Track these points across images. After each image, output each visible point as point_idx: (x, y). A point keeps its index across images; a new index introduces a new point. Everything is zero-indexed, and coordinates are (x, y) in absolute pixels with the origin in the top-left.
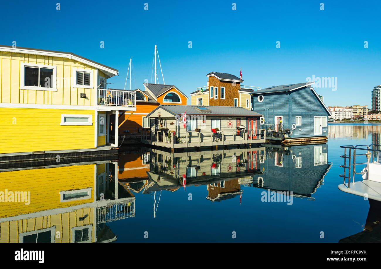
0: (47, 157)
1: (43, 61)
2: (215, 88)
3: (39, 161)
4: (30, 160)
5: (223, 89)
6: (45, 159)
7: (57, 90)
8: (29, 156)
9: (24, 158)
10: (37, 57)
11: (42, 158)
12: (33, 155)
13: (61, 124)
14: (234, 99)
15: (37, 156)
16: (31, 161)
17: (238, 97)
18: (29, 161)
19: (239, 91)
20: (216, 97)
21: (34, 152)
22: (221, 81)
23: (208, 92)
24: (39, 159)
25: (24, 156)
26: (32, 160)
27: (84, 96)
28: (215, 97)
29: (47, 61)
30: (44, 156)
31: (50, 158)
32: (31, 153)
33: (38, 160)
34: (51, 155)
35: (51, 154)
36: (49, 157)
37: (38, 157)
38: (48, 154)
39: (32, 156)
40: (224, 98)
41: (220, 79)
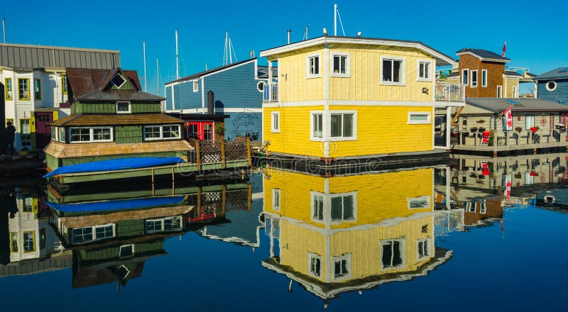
1: (395, 52)
2: (471, 71)
3: (392, 163)
5: (484, 72)
7: (406, 84)
13: (408, 123)
14: (498, 86)
17: (502, 84)
19: (504, 76)
20: (475, 84)
21: (389, 154)
22: (483, 62)
23: (459, 77)
24: (392, 161)
27: (425, 91)
28: (471, 84)
29: (398, 52)
40: (486, 86)
41: (481, 59)
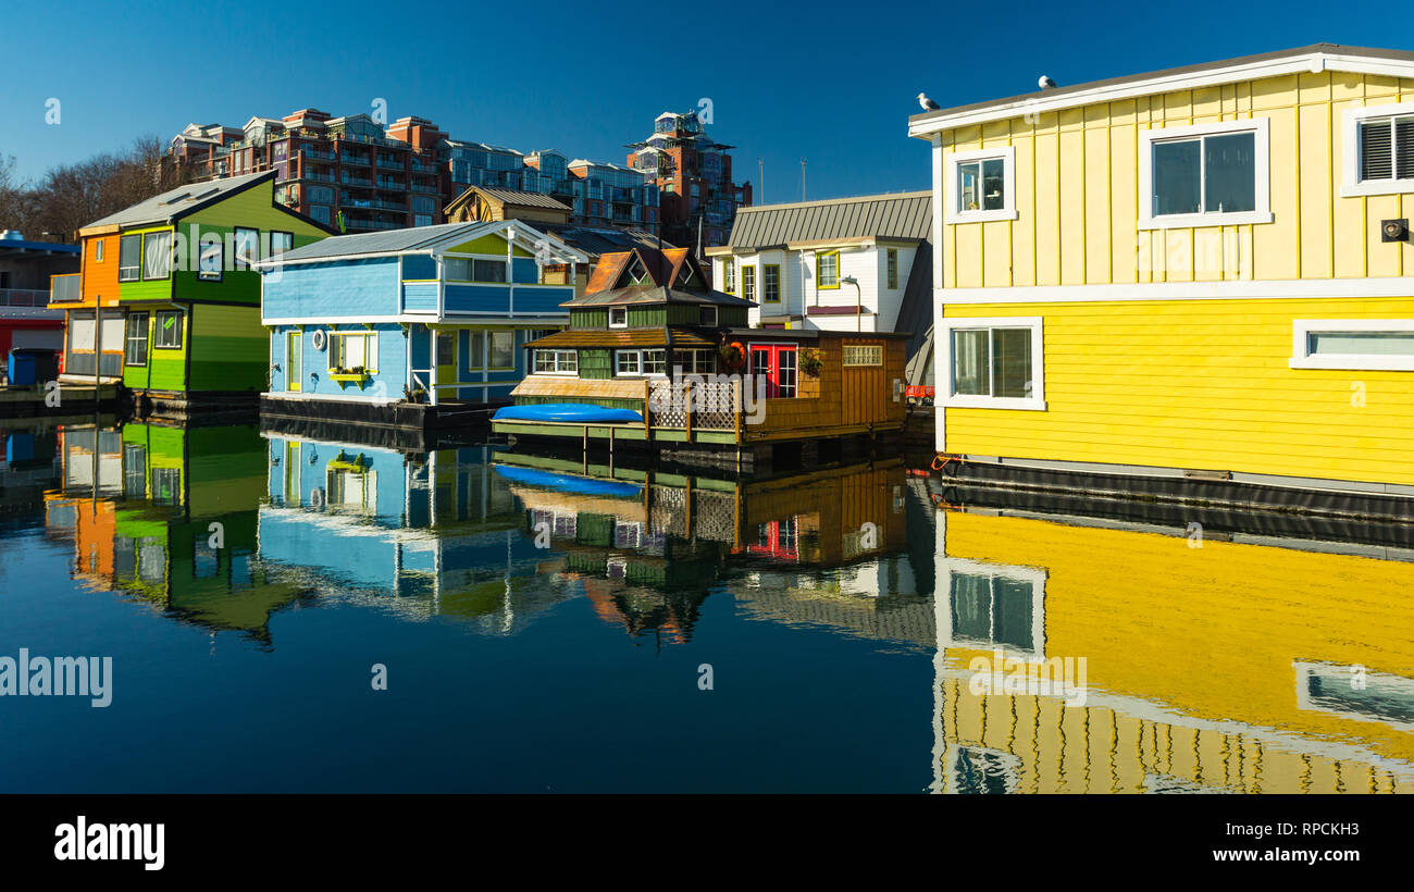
0: (1240, 499)
1: (1214, 106)
3: (1212, 508)
4: (1180, 502)
6: (1235, 507)
7: (1273, 215)
8: (1175, 485)
9: (1159, 490)
10: (1193, 96)
11: (1221, 497)
12: (1190, 481)
13: (1292, 363)
15: (1203, 488)
16: (1184, 506)
18: (1175, 505)
21: (1190, 472)
24: (1212, 501)
25: (1158, 480)
26: (1187, 502)
27: (1400, 230)
29: (1229, 104)
30: (1228, 490)
31: (1253, 504)
32: (1181, 475)
33: (1206, 504)
34: (1258, 493)
35: (1256, 487)
36: (1250, 499)
37: (1210, 494)
38: (1247, 486)
39: (1185, 486)
